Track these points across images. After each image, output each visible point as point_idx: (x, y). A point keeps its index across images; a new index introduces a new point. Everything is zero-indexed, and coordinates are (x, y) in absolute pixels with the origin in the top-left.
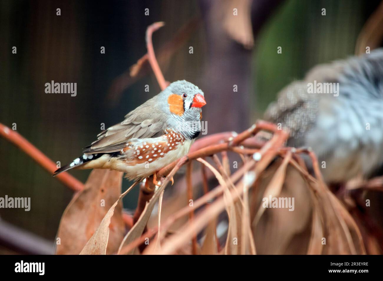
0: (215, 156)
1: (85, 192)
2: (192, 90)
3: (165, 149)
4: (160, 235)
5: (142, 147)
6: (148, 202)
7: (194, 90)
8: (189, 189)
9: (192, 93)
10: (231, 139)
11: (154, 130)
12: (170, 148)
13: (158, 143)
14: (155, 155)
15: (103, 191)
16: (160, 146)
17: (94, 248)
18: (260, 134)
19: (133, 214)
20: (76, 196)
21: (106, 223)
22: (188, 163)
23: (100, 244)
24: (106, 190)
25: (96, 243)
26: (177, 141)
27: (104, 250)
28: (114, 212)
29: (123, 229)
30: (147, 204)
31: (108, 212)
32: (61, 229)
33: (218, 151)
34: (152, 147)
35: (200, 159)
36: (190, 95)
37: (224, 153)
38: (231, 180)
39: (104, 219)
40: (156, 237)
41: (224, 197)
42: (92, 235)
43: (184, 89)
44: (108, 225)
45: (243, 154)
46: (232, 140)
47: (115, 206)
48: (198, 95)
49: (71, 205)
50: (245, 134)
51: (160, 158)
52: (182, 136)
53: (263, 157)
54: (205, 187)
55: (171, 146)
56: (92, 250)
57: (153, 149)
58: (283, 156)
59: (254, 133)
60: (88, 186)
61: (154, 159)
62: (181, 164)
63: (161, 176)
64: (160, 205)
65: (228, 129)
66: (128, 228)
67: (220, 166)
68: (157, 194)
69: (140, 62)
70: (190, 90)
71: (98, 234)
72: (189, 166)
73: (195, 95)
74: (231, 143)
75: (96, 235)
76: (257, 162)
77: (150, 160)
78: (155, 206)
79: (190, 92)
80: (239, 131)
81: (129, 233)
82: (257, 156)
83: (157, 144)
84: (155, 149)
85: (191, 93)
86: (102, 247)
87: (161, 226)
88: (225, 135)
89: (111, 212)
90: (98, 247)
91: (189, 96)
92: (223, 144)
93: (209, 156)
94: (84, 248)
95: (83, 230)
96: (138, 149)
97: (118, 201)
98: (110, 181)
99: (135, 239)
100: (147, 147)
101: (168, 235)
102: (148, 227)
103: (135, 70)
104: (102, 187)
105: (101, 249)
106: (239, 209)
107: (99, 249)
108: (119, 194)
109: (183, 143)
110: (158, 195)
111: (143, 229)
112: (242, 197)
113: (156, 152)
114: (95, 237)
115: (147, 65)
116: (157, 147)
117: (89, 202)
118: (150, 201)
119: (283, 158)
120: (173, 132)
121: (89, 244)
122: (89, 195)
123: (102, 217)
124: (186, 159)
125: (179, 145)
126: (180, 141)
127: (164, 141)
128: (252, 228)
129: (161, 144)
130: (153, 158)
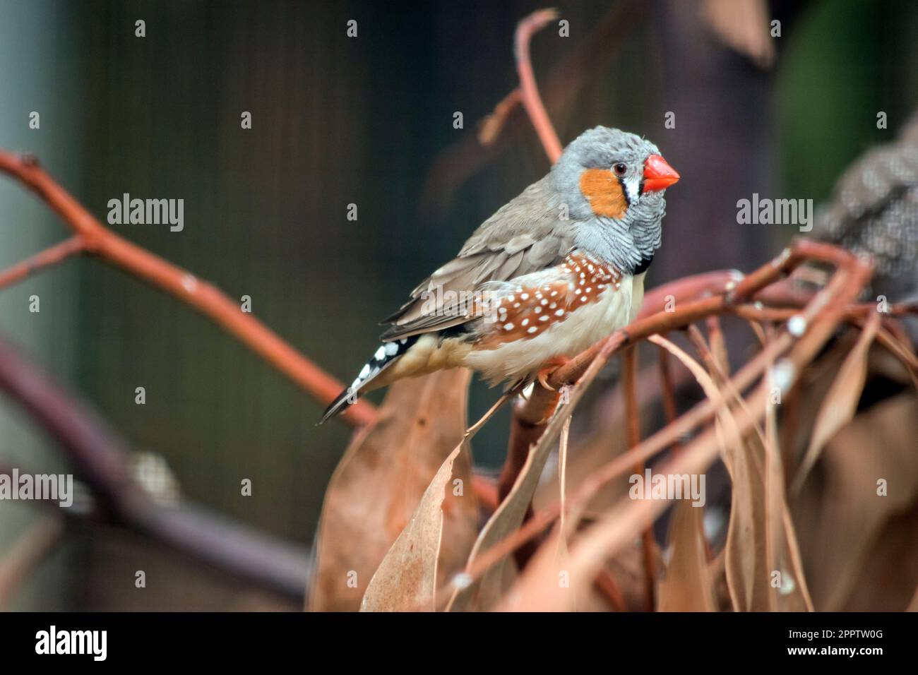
0: (693, 329)
1: (381, 426)
2: (634, 152)
3: (569, 301)
4: (566, 524)
5: (511, 298)
6: (535, 444)
7: (638, 150)
8: (629, 413)
9: (637, 158)
10: (730, 286)
11: (540, 258)
12: (584, 299)
13: (550, 287)
14: (544, 318)
15: (422, 422)
16: (554, 294)
17: (408, 559)
18: (801, 273)
19: (496, 476)
20: (359, 438)
21: (433, 500)
22: (627, 348)
23: (421, 551)
24: (431, 421)
25: (412, 547)
26: (599, 281)
27: (433, 564)
28: (452, 471)
29: (474, 513)
30: (532, 451)
31: (439, 471)
32: (328, 516)
33: (699, 317)
34: (537, 298)
35: (656, 338)
36: (633, 165)
37: (713, 321)
38: (734, 387)
39: (429, 488)
40: (555, 528)
41: (718, 428)
42: (401, 529)
43: (612, 155)
44: (441, 503)
45: (761, 322)
46: (734, 289)
47: (455, 457)
48: (652, 159)
49: (349, 459)
50: (764, 272)
51: (557, 324)
52: (615, 270)
53: (810, 327)
54: (669, 407)
55: (583, 294)
56: (403, 565)
57: (538, 304)
58: (860, 322)
59: (787, 270)
60: (386, 411)
61: (542, 326)
62: (610, 351)
63: (563, 382)
64: (562, 453)
65: (722, 265)
66: (487, 511)
67: (705, 353)
68: (555, 425)
69: (502, 109)
70: (629, 150)
71: (415, 526)
72: (629, 355)
73: (645, 162)
74: (731, 297)
75: (413, 525)
76: (796, 340)
77: (533, 329)
78: (550, 454)
79: (632, 158)
80: (747, 269)
81: (491, 521)
82: (797, 324)
83: (547, 289)
84: (544, 302)
85: (634, 160)
86: (427, 555)
87: (567, 502)
88: (715, 278)
89: (446, 470)
90: (416, 557)
91: (631, 169)
92: (709, 300)
93: (678, 328)
94: (384, 560)
95: (379, 517)
96: (502, 306)
97: (462, 445)
98: (441, 398)
99: (505, 535)
100: (525, 297)
101: (585, 524)
102: (536, 507)
103: (490, 130)
104: (422, 413)
105: (425, 561)
106: (756, 456)
107: (420, 561)
108: (463, 428)
109: (618, 285)
110: (557, 427)
111: (525, 509)
112: (763, 424)
113: (546, 310)
114: (409, 534)
115: (520, 114)
116: (547, 295)
117: (391, 451)
118: (540, 441)
119: (860, 329)
120: (589, 262)
121: (396, 550)
122: (391, 434)
123: (423, 487)
124: (623, 338)
125: (608, 291)
126: (609, 281)
127: (562, 282)
128: (791, 500)
129: (558, 289)
130: (539, 324)
